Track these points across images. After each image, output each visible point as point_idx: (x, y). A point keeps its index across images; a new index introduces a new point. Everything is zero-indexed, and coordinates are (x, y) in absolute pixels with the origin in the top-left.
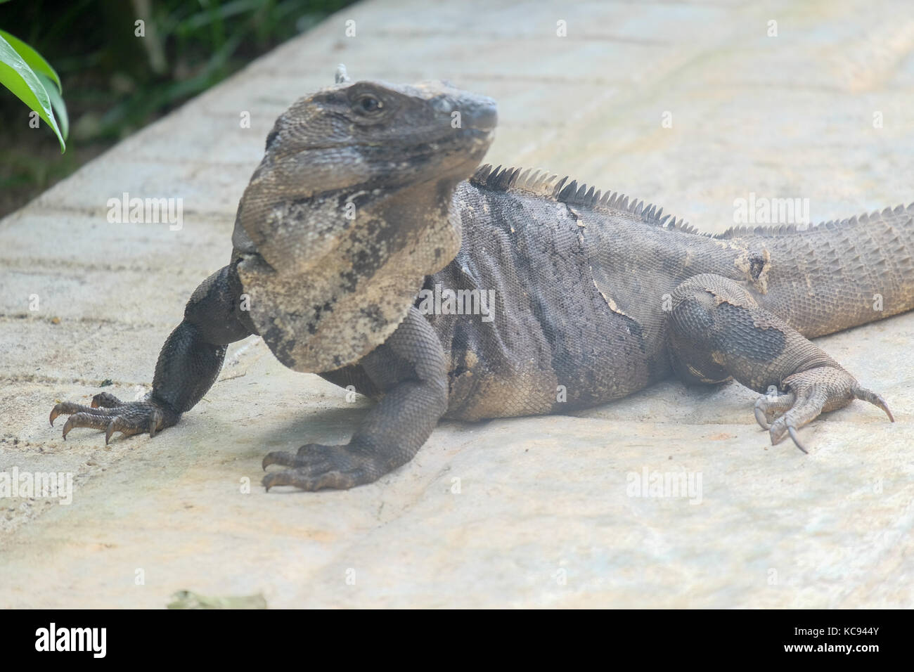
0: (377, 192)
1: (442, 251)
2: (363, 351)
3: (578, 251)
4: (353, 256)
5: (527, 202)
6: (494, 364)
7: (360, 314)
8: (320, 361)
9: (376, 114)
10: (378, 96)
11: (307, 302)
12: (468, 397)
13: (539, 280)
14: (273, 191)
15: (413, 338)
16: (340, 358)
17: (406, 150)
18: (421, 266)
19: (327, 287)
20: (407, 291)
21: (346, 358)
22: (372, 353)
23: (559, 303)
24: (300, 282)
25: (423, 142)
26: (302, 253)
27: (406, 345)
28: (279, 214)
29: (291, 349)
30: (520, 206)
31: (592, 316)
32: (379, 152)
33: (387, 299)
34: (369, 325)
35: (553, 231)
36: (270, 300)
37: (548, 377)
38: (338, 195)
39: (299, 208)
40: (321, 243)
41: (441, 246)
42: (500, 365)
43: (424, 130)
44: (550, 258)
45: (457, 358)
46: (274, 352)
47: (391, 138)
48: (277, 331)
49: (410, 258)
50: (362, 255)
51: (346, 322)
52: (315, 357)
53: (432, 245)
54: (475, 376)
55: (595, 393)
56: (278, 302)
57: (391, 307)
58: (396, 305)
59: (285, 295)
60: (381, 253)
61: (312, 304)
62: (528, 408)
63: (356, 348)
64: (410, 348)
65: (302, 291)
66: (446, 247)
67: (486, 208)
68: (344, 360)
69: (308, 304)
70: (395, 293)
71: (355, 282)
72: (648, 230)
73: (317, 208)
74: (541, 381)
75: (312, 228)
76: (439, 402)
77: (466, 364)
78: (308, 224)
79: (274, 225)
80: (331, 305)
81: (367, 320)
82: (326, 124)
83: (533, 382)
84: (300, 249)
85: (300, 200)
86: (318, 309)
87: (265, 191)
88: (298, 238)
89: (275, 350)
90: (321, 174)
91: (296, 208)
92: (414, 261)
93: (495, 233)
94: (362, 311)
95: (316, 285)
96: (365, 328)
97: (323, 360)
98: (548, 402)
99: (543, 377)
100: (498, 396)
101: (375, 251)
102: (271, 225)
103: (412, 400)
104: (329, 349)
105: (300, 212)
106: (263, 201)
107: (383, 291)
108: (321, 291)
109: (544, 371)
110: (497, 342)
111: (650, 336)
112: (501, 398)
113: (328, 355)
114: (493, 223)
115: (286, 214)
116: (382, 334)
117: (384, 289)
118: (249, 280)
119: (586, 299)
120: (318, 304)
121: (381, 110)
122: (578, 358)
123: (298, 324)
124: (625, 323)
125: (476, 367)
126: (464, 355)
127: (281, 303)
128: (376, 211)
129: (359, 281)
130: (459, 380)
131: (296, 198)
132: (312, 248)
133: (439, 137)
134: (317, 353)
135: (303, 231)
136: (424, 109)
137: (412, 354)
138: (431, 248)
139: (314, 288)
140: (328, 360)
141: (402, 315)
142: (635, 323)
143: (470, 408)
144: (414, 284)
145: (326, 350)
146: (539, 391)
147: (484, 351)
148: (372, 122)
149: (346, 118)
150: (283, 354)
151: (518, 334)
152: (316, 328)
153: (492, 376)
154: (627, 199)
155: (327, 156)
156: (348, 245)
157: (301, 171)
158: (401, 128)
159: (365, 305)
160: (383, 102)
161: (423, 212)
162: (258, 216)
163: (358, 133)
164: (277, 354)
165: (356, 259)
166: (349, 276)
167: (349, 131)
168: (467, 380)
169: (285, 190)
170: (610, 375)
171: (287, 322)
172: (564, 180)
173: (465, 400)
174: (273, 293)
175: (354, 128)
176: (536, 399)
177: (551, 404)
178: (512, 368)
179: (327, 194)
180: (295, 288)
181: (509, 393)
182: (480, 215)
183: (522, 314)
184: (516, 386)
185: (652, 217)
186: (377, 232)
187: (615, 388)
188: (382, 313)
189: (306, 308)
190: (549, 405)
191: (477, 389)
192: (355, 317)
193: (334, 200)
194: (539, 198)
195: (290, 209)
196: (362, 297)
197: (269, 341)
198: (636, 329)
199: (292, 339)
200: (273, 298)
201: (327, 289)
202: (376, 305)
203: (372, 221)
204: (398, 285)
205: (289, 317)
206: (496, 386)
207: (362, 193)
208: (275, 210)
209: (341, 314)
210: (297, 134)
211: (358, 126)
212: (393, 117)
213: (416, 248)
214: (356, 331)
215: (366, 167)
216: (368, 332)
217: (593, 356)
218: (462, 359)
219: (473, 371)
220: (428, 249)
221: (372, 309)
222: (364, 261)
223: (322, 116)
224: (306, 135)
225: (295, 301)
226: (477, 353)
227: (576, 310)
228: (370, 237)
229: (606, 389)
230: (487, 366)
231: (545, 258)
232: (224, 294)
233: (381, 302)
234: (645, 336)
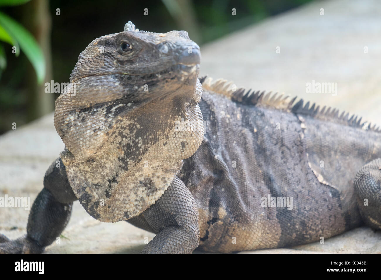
0: (129, 104)
1: (186, 143)
2: (142, 209)
3: (299, 144)
4: (124, 146)
5: (268, 113)
6: (237, 216)
7: (139, 184)
8: (116, 215)
9: (129, 53)
10: (130, 41)
11: (103, 177)
12: (221, 238)
13: (271, 163)
14: (69, 103)
15: (174, 199)
16: (129, 213)
17: (143, 78)
18: (174, 153)
19: (113, 167)
20: (171, 170)
21: (132, 213)
22: (148, 209)
23: (284, 177)
24: (98, 164)
25: (152, 73)
26: (84, 144)
27: (169, 203)
28: (72, 118)
29: (97, 207)
30: (263, 115)
31: (306, 186)
32: (129, 78)
33: (157, 174)
34: (146, 192)
35: (282, 131)
36: (82, 175)
37: (274, 225)
38: (106, 106)
39: (84, 114)
40: (95, 138)
41: (185, 140)
42: (241, 217)
43: (153, 64)
44: (280, 149)
45: (212, 212)
46: (86, 209)
47: (135, 69)
48: (88, 195)
49: (165, 148)
50: (128, 146)
51: (131, 190)
52: (112, 212)
53: (178, 139)
54: (225, 224)
55: (307, 235)
56: (87, 177)
57: (160, 179)
58: (164, 178)
59: (91, 173)
60: (139, 145)
61: (107, 178)
62: (262, 244)
63: (138, 206)
64: (172, 206)
65: (100, 170)
66: (188, 141)
67: (239, 116)
68: (131, 214)
69: (104, 178)
70: (163, 170)
71: (126, 164)
72: (350, 130)
73: (93, 115)
74: (269, 227)
75: (89, 127)
76: (192, 240)
77: (219, 216)
78: (87, 125)
79: (69, 125)
80: (116, 179)
81: (144, 188)
82: (101, 60)
83: (264, 228)
84: (82, 141)
85: (84, 110)
86: (109, 181)
87: (65, 103)
88: (81, 134)
89: (87, 208)
90: (93, 93)
91: (82, 114)
92: (168, 150)
93: (243, 132)
94: (141, 182)
95: (107, 165)
96: (143, 193)
97: (117, 215)
98: (275, 241)
99: (270, 225)
100: (241, 237)
101: (136, 144)
102: (67, 125)
103: (173, 238)
104: (122, 207)
105: (84, 117)
106: (63, 109)
107: (154, 170)
108: (110, 170)
109: (271, 221)
110: (239, 202)
111: (346, 199)
112: (243, 239)
113: (121, 211)
114: (242, 126)
115: (76, 118)
116: (154, 197)
117: (155, 168)
118: (68, 163)
119: (303, 175)
120: (109, 178)
121: (131, 50)
122: (294, 213)
123: (100, 191)
124: (328, 190)
125: (225, 219)
126: (217, 211)
127: (89, 177)
128: (132, 118)
129: (129, 163)
130: (214, 227)
131: (82, 108)
132: (90, 141)
133: (161, 70)
134: (113, 210)
135: (84, 129)
136: (154, 51)
137: (173, 209)
138: (178, 141)
139: (106, 168)
140: (121, 215)
141: (167, 185)
142: (336, 190)
143: (223, 245)
144: (176, 165)
145: (119, 208)
146: (268, 233)
147: (231, 208)
148: (126, 59)
149: (113, 56)
150: (92, 211)
151: (254, 197)
152: (110, 194)
153: (236, 224)
154: (338, 112)
155: (98, 81)
156: (119, 139)
157: (83, 90)
158: (142, 63)
159: (142, 179)
160: (133, 46)
161: (167, 118)
162: (60, 119)
163: (119, 66)
164: (88, 211)
165: (125, 148)
166: (123, 160)
167: (114, 64)
168: (219, 227)
169: (76, 102)
170: (317, 224)
171: (93, 190)
172: (294, 99)
173: (219, 240)
174: (84, 171)
175: (116, 62)
176: (266, 239)
177: (277, 242)
178: (249, 219)
179: (99, 106)
180: (96, 167)
181: (248, 235)
182: (234, 121)
183: (258, 185)
184: (252, 231)
185: (355, 123)
186: (135, 131)
187: (321, 232)
188: (153, 184)
189: (103, 181)
190: (275, 242)
191: (227, 232)
192: (136, 187)
193: (103, 109)
194: (279, 110)
195: (78, 115)
196: (140, 173)
197: (83, 202)
198: (336, 194)
199: (97, 201)
200: (84, 175)
201: (113, 168)
202: (150, 179)
203: (131, 124)
204: (165, 165)
205: (94, 187)
206: (239, 231)
207: (121, 105)
208: (70, 115)
209: (127, 185)
210: (85, 66)
211: (119, 61)
212: (137, 56)
213: (168, 142)
214: (137, 196)
215: (121, 88)
216: (145, 196)
217: (305, 211)
218: (216, 213)
219: (224, 221)
220: (176, 142)
221: (147, 181)
222: (130, 150)
223: (101, 54)
224: (89, 67)
225: (97, 176)
226: (226, 209)
227: (295, 181)
228: (131, 135)
229: (314, 232)
230: (233, 217)
231: (276, 149)
232: (62, 170)
233: (153, 177)
234: (342, 198)
